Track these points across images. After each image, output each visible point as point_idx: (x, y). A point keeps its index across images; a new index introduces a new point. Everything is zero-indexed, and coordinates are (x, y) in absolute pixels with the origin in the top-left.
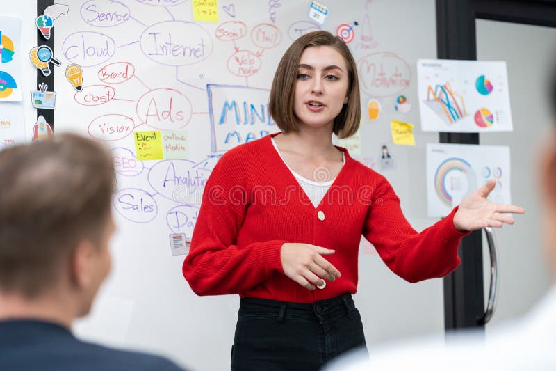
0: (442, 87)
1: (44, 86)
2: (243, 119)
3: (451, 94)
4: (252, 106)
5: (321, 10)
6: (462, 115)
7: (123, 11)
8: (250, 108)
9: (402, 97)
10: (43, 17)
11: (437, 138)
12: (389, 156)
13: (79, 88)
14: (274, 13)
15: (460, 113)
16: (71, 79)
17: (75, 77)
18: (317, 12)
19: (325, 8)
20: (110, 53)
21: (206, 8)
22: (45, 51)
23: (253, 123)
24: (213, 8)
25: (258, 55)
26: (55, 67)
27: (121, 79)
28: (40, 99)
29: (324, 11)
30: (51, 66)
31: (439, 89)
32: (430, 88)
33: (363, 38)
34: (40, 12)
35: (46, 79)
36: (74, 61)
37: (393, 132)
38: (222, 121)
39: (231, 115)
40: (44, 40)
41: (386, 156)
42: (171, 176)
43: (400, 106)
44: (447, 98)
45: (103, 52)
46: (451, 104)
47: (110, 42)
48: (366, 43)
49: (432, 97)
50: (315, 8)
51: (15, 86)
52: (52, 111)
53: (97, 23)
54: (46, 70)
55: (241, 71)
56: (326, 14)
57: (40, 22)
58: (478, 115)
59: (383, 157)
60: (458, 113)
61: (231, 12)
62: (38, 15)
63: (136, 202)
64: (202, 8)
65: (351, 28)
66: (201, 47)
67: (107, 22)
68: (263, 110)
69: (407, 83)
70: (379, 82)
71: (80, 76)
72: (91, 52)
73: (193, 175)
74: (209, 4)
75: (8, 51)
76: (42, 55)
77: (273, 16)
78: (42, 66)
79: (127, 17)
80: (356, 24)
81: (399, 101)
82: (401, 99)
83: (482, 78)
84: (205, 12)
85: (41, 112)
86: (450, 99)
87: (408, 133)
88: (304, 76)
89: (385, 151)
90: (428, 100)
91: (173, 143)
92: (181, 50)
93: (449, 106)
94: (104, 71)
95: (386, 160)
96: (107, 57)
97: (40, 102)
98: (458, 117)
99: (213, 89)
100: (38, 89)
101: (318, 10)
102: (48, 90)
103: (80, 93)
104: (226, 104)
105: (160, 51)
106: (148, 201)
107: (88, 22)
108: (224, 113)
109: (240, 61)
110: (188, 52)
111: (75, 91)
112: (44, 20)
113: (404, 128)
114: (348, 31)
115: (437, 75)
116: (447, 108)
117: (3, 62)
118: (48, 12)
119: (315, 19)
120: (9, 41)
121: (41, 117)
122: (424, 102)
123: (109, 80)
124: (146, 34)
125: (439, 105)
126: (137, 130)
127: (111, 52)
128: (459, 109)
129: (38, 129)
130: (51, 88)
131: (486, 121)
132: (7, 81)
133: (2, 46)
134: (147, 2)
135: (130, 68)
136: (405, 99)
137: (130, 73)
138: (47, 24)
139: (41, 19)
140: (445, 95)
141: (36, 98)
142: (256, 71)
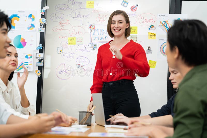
0: (165, 22)
2: (100, 34)
5: (126, 2)
7: (67, 7)
8: (102, 30)
18: (125, 3)
20: (63, 18)
21: (90, 5)
23: (103, 35)
25: (106, 16)
27: (65, 24)
32: (161, 22)
39: (96, 32)
40: (43, 16)
42: (78, 49)
43: (151, 28)
44: (167, 25)
45: (61, 18)
46: (167, 27)
47: (63, 15)
49: (161, 24)
50: (124, 2)
51: (34, 27)
53: (60, 10)
55: (100, 21)
61: (98, 5)
63: (68, 55)
66: (88, 15)
67: (62, 10)
70: (144, 22)
72: (57, 18)
73: (84, 49)
74: (91, 3)
75: (33, 19)
79: (68, 8)
83: (179, 19)
85: (41, 33)
91: (79, 40)
92: (83, 16)
94: (61, 22)
96: (62, 19)
97: (41, 31)
100: (40, 28)
104: (95, 30)
105: (76, 16)
106: (71, 55)
107: (57, 10)
108: (94, 32)
109: (100, 18)
110: (85, 16)
113: (153, 35)
114: (135, 8)
115: (163, 18)
117: (32, 21)
119: (124, 5)
120: (34, 16)
122: (158, 26)
123: (62, 25)
124: (73, 12)
125: (164, 27)
126: (69, 37)
132: (33, 26)
133: (32, 18)
134: (74, 4)
135: (68, 21)
136: (153, 26)
137: (68, 23)
138: (44, 11)
139: (42, 10)
140: (166, 24)
141: (40, 30)
142: (105, 20)
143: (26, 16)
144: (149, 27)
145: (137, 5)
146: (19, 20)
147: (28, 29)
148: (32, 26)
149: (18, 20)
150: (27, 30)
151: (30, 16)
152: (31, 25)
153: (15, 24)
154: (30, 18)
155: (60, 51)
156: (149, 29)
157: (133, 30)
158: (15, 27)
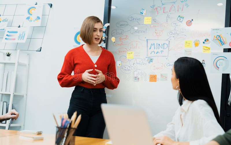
0: (219, 36)
2: (156, 48)
3: (222, 38)
4: (159, 44)
7: (126, 23)
13: (114, 42)
14: (167, 20)
15: (224, 43)
18: (181, 18)
23: (159, 49)
25: (162, 31)
27: (124, 40)
31: (218, 36)
32: (215, 36)
38: (150, 49)
39: (153, 47)
42: (135, 62)
46: (222, 41)
47: (123, 31)
53: (120, 27)
54: (104, 38)
55: (157, 36)
56: (183, 18)
58: (230, 43)
61: (155, 21)
63: (126, 68)
66: (146, 30)
67: (122, 27)
72: (118, 34)
73: (141, 62)
79: (127, 25)
82: (207, 40)
84: (147, 21)
86: (221, 39)
87: (208, 50)
90: (214, 40)
91: (136, 54)
93: (221, 41)
96: (122, 35)
99: (148, 41)
104: (152, 44)
105: (135, 32)
106: (129, 68)
107: (118, 27)
108: (151, 46)
109: (157, 33)
110: (142, 32)
113: (207, 48)
114: (190, 22)
115: (217, 32)
116: (220, 42)
122: (212, 40)
123: (122, 40)
124: (132, 28)
125: (218, 41)
127: (123, 33)
128: (224, 42)
134: (133, 20)
135: (127, 37)
136: (208, 40)
137: (127, 38)
138: (105, 28)
141: (101, 45)
142: (161, 35)
144: (204, 41)
145: (192, 20)
153: (80, 40)
155: (120, 65)
156: (204, 43)
157: (188, 44)
158: (80, 43)
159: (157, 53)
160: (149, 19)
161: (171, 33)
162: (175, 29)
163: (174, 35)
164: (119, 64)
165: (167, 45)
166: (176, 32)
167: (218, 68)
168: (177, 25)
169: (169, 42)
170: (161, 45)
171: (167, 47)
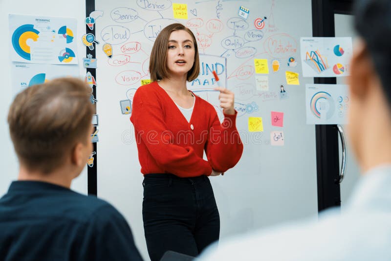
0: (314, 52)
1: (90, 56)
2: (202, 72)
3: (319, 56)
4: (207, 65)
6: (326, 68)
7: (134, 14)
8: (205, 65)
9: (292, 58)
10: (89, 18)
11: (313, 81)
12: (284, 91)
13: (110, 57)
14: (219, 13)
16: (105, 52)
17: (108, 50)
19: (248, 10)
20: (127, 37)
22: (90, 36)
23: (207, 74)
24: (184, 11)
25: (210, 37)
26: (96, 45)
27: (134, 51)
28: (88, 62)
29: (247, 11)
30: (94, 45)
31: (313, 54)
32: (307, 53)
33: (269, 26)
34: (88, 15)
35: (91, 52)
36: (107, 42)
37: (287, 78)
40: (90, 31)
41: (283, 91)
43: (290, 63)
45: (123, 37)
46: (320, 62)
47: (127, 32)
48: (271, 29)
49: (309, 58)
50: (242, 10)
51: (74, 56)
52: (95, 69)
53: (120, 20)
54: (91, 47)
55: (201, 46)
56: (248, 13)
57: (87, 21)
58: (335, 67)
59: (281, 92)
60: (324, 67)
61: (195, 13)
62: (87, 17)
64: (179, 11)
65: (263, 21)
67: (125, 20)
68: (213, 67)
69: (295, 50)
70: (278, 50)
71: (111, 50)
72: (116, 36)
75: (70, 37)
76: (89, 39)
77: (219, 15)
78: (90, 45)
79: (136, 17)
80: (265, 18)
81: (290, 61)
82: (291, 60)
83: (338, 46)
84: (180, 13)
85: (88, 70)
86: (319, 59)
87: (295, 79)
88: (173, 47)
89: (282, 88)
90: (307, 59)
93: (318, 63)
94: (124, 47)
95: (283, 93)
96: (126, 39)
97: (88, 64)
98: (324, 69)
100: (87, 57)
101: (244, 11)
102: (93, 58)
103: (110, 59)
105: (155, 35)
107: (115, 20)
109: (200, 40)
111: (108, 58)
112: (89, 19)
113: (293, 76)
114: (261, 22)
115: (311, 46)
116: (317, 64)
117: (67, 43)
118: (92, 15)
119: (242, 16)
120: (71, 31)
121: (89, 73)
122: (304, 61)
123: (127, 52)
124: (147, 26)
125: (314, 62)
126: (142, 79)
128: (323, 63)
129: (87, 79)
130: (94, 57)
131: (340, 71)
132: (70, 53)
133: (66, 34)
134: (147, 8)
135: (139, 45)
136: (293, 59)
137: (138, 49)
138: (92, 22)
139: (88, 19)
140: (316, 57)
141: (86, 62)
142: (209, 46)
143: (54, 31)
146: (38, 39)
147: (61, 59)
148: (68, 54)
149: (35, 40)
150: (59, 62)
151: (63, 30)
152: (65, 52)
153: (29, 48)
154: (62, 35)
155: (127, 110)
156: (288, 64)
157: (260, 67)
158: (30, 54)
159: (204, 84)
160: (183, 9)
161: (228, 42)
162: (234, 34)
163: (233, 47)
164: (126, 107)
165: (223, 66)
166: (236, 41)
167: (319, 114)
168: (238, 26)
169: (226, 60)
170: (210, 66)
171: (223, 71)
